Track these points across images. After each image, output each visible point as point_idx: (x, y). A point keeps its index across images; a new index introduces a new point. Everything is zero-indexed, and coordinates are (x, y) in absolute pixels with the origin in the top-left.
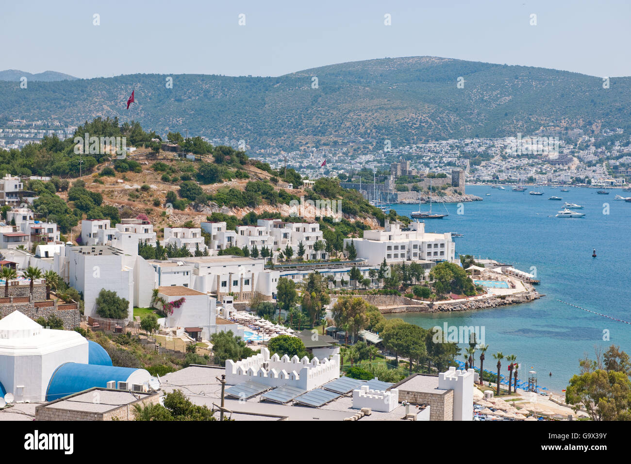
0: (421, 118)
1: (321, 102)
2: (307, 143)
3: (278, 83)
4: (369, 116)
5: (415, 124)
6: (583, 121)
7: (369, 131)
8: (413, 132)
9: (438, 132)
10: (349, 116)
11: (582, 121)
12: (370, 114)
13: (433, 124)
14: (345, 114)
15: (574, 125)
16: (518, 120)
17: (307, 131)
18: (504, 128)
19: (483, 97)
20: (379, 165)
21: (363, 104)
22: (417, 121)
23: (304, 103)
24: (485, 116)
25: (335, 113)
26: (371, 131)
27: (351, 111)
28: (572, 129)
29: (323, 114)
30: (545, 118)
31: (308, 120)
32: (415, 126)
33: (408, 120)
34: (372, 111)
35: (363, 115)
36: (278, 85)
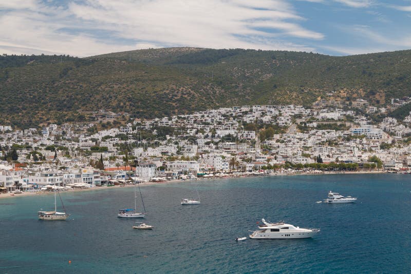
0: (182, 90)
1: (70, 75)
2: (48, 120)
3: (31, 60)
4: (124, 88)
5: (176, 96)
6: (364, 91)
7: (122, 104)
8: (174, 104)
9: (202, 105)
10: (100, 89)
11: (362, 92)
12: (125, 85)
13: (196, 95)
14: (96, 86)
15: (355, 95)
16: (291, 91)
17: (51, 105)
18: (278, 98)
19: (245, 74)
20: (123, 142)
21: (117, 76)
22: (177, 92)
23: (52, 76)
24: (251, 90)
25: (85, 86)
26: (125, 104)
27: (103, 83)
28: (355, 99)
29: (71, 87)
30: (318, 90)
31: (53, 93)
32: (176, 98)
33: (167, 92)
34: (127, 82)
35: (116, 87)
36: (32, 62)
